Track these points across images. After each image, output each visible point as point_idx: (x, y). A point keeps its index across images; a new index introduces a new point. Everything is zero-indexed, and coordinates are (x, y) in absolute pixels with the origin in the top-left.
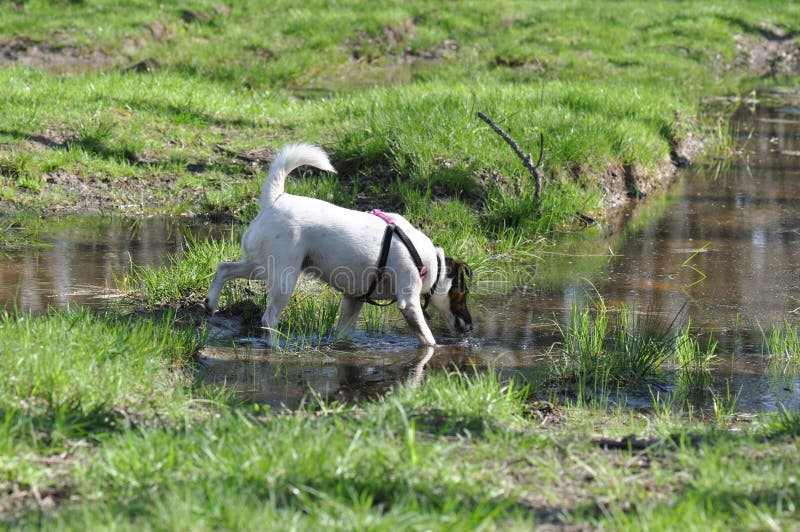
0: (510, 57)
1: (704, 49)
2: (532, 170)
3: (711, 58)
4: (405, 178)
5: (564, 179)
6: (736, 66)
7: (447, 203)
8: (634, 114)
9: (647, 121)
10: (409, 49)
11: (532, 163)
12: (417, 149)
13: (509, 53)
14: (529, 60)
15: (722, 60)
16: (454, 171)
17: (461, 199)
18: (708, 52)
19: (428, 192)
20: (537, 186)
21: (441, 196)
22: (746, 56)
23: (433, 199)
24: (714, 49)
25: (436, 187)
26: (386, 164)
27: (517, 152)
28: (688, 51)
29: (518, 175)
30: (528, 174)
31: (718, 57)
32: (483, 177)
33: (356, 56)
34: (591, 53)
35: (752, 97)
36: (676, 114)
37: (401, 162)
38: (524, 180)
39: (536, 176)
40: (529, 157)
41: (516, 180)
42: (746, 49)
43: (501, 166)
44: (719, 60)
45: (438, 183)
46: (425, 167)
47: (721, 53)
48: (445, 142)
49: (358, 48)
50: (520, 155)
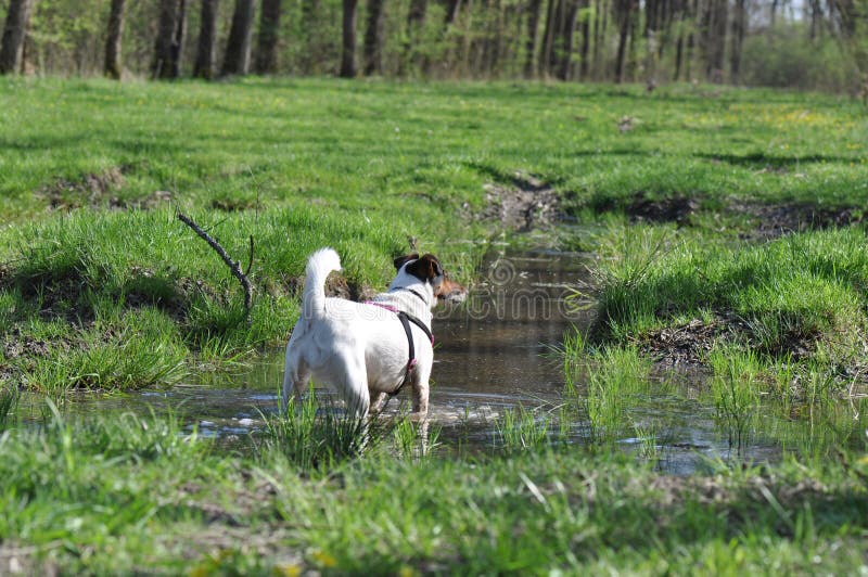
0: (228, 200)
1: (450, 197)
2: (241, 277)
3: (458, 207)
4: (98, 289)
5: (279, 293)
6: (486, 216)
7: (144, 312)
8: (362, 235)
9: (376, 244)
10: (116, 199)
11: (241, 271)
12: (111, 258)
13: (228, 196)
14: (250, 204)
15: (469, 209)
16: (152, 279)
17: (160, 307)
18: (454, 200)
19: (122, 301)
20: (248, 296)
21: (136, 305)
22: (497, 206)
23: (127, 307)
24: (461, 197)
25: (131, 295)
26: (76, 277)
27: (224, 258)
28: (431, 199)
29: (226, 286)
30: (237, 284)
31: (465, 205)
32: (185, 287)
33: (54, 203)
34: (321, 200)
35: (500, 239)
36: (411, 241)
37: (92, 272)
38: (232, 293)
39: (245, 284)
40: (238, 264)
41: (224, 292)
42: (497, 200)
43: (206, 275)
44: (466, 209)
45: (134, 292)
46: (120, 276)
47: (469, 202)
48: (144, 251)
49: (56, 196)
50: (227, 262)
